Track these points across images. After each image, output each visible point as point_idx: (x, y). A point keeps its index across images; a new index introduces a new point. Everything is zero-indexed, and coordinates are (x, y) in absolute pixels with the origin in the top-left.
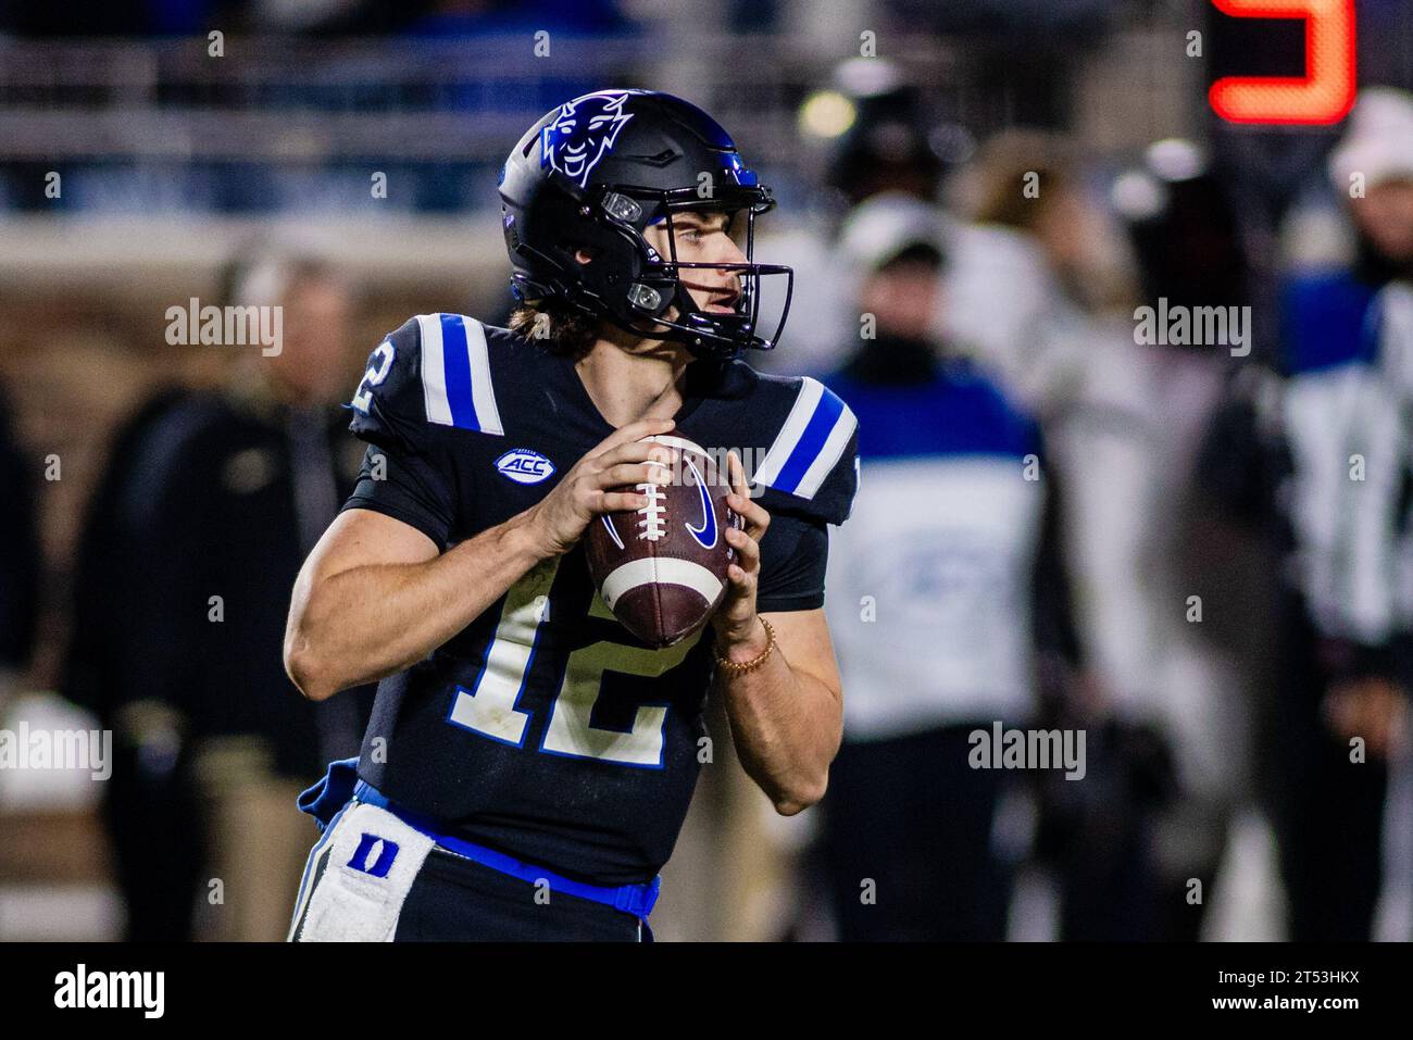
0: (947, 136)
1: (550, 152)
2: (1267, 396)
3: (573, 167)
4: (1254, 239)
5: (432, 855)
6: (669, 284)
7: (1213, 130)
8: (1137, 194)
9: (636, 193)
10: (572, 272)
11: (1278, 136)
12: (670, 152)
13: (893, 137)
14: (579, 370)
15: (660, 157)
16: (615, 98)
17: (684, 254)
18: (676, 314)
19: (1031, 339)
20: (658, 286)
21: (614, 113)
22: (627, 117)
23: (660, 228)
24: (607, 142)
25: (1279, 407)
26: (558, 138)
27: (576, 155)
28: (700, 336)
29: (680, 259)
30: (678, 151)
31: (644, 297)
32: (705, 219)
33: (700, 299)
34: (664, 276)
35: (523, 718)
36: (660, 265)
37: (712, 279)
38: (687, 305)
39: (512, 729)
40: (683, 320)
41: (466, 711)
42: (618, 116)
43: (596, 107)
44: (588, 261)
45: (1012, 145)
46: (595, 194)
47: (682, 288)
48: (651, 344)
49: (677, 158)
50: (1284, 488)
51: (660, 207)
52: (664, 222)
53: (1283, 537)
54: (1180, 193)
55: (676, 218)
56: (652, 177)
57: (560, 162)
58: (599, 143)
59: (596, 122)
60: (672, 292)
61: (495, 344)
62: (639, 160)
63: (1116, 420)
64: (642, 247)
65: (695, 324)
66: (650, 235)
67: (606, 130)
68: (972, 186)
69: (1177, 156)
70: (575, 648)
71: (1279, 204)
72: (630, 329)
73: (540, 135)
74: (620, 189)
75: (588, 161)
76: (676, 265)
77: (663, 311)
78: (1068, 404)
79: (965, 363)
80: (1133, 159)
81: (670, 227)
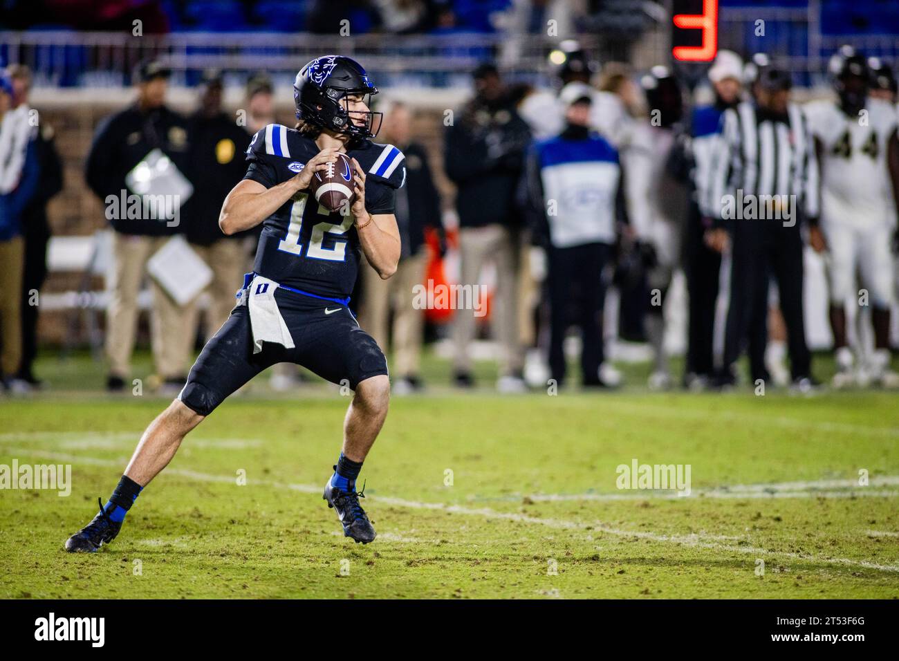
0: (594, 64)
1: (311, 75)
2: (688, 143)
3: (318, 80)
4: (685, 96)
5: (278, 288)
6: (345, 117)
7: (674, 63)
8: (649, 82)
9: (337, 89)
10: (316, 112)
11: (693, 65)
12: (348, 76)
13: (577, 64)
14: (316, 142)
15: (345, 78)
16: (332, 58)
17: (350, 108)
18: (347, 126)
19: (617, 126)
20: (342, 118)
21: (331, 63)
22: (335, 65)
23: (344, 100)
24: (329, 73)
25: (691, 146)
26: (313, 70)
27: (319, 76)
28: (354, 133)
29: (350, 109)
30: (350, 76)
31: (338, 121)
32: (358, 97)
33: (355, 122)
34: (344, 115)
35: (300, 247)
36: (343, 112)
37: (359, 116)
38: (350, 123)
39: (297, 250)
40: (349, 128)
41: (283, 246)
42: (332, 65)
43: (325, 61)
44: (321, 109)
45: (613, 67)
46: (325, 88)
47: (349, 119)
48: (340, 135)
49: (350, 78)
50: (692, 172)
51: (344, 93)
52: (345, 98)
53: (693, 187)
54: (661, 82)
55: (349, 97)
56: (341, 84)
57: (314, 78)
58: (326, 73)
59: (325, 66)
60: (346, 120)
61: (289, 133)
62: (338, 78)
63: (642, 151)
64: (338, 105)
65: (353, 129)
66: (341, 102)
67: (328, 69)
68: (600, 79)
69: (661, 71)
70: (315, 224)
71: (693, 85)
72: (333, 130)
73: (307, 69)
74: (332, 87)
75: (323, 78)
76: (348, 111)
77: (344, 125)
78: (627, 146)
79: (596, 133)
80: (648, 72)
81: (347, 100)
